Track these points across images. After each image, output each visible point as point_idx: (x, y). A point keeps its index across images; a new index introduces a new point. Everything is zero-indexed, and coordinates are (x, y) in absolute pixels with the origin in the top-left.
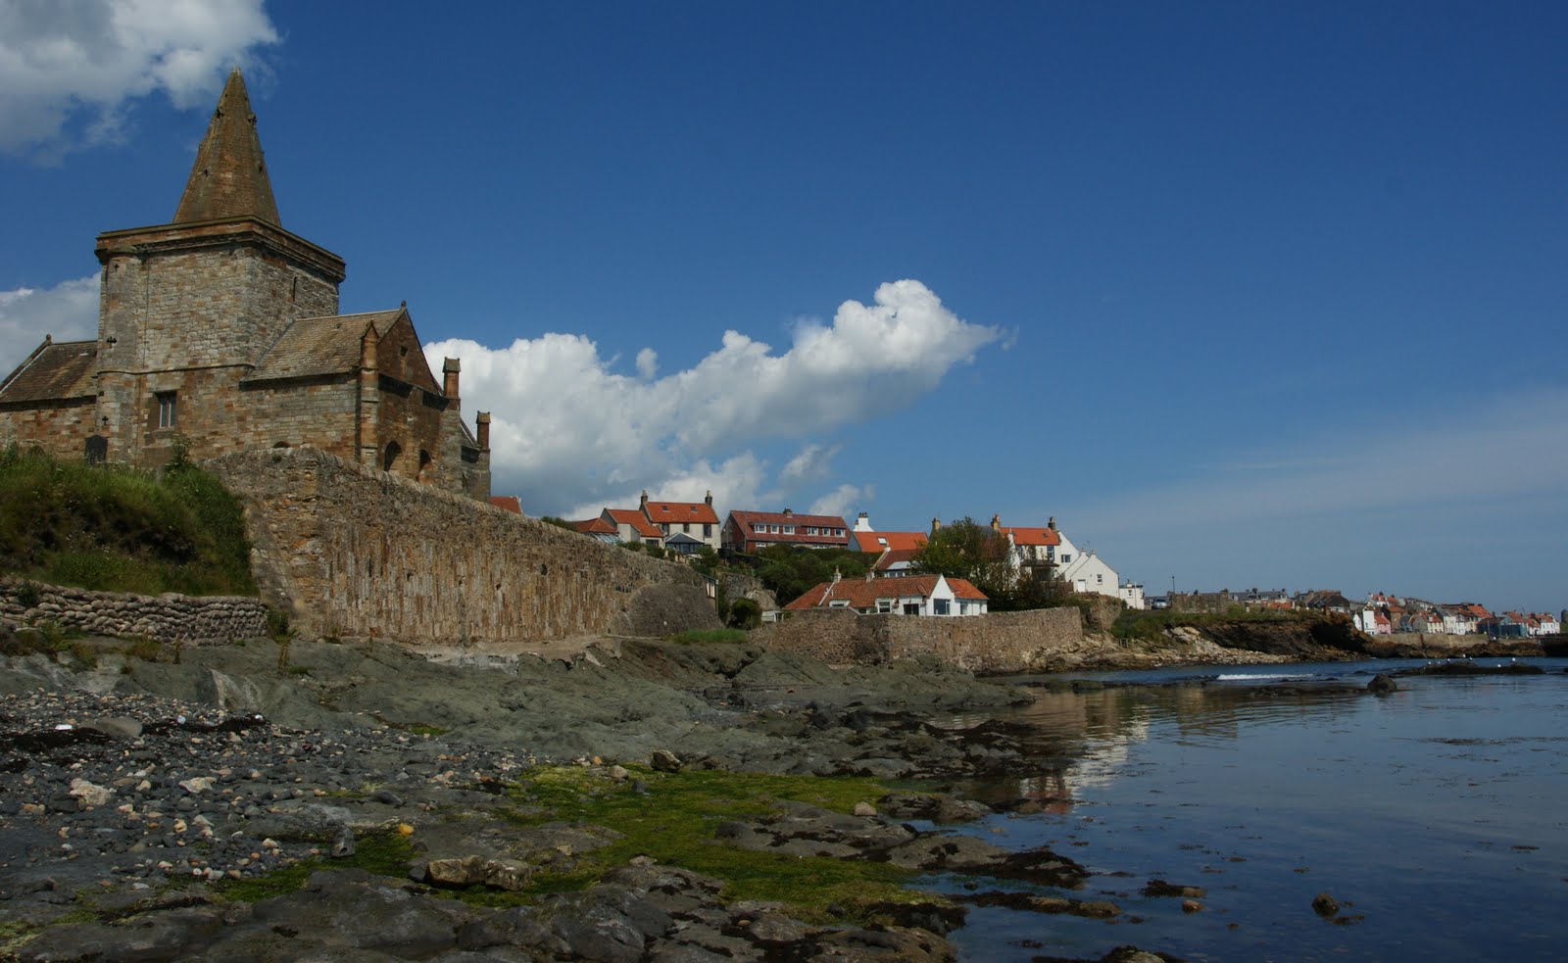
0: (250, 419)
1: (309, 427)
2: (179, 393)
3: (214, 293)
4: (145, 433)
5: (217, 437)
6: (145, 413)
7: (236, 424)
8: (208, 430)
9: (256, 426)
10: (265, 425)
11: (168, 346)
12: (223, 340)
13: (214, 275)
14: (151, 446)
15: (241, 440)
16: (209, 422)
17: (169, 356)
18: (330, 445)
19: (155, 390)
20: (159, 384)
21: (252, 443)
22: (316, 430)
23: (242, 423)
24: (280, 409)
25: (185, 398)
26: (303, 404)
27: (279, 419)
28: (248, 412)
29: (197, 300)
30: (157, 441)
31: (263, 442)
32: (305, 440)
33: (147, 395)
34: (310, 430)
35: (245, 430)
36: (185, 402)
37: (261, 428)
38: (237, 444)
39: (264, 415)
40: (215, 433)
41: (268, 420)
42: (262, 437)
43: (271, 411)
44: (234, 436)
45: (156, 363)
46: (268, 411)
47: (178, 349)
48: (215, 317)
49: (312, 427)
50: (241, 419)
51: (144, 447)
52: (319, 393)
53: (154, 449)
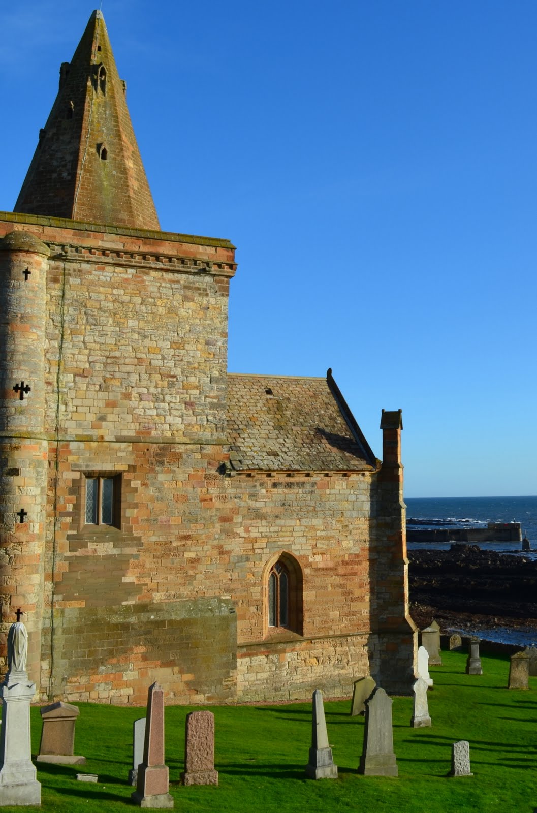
0: (238, 519)
1: (319, 533)
2: (126, 476)
3: (172, 336)
4: (70, 532)
5: (189, 542)
6: (69, 501)
7: (218, 526)
8: (176, 532)
9: (247, 531)
10: (259, 529)
11: (101, 404)
12: (189, 404)
13: (172, 310)
14: (79, 553)
15: (227, 548)
16: (175, 521)
17: (102, 418)
18: (346, 558)
19: (84, 468)
20: (90, 460)
21: (242, 553)
22: (328, 538)
23: (226, 525)
24: (282, 509)
25: (134, 484)
26: (313, 503)
27: (279, 522)
28: (236, 511)
29: (147, 342)
30: (91, 546)
31: (258, 551)
32: (315, 551)
33: (68, 476)
34: (322, 538)
35: (230, 534)
36: (135, 490)
37: (254, 533)
38: (222, 553)
39: (258, 515)
40: (187, 537)
41: (264, 522)
42: (256, 545)
43: (269, 510)
44: (216, 542)
45: (79, 425)
46: (264, 511)
47: (116, 410)
48: (178, 371)
49: (323, 534)
50: (225, 519)
51: (68, 554)
52: (333, 491)
53: (86, 558)
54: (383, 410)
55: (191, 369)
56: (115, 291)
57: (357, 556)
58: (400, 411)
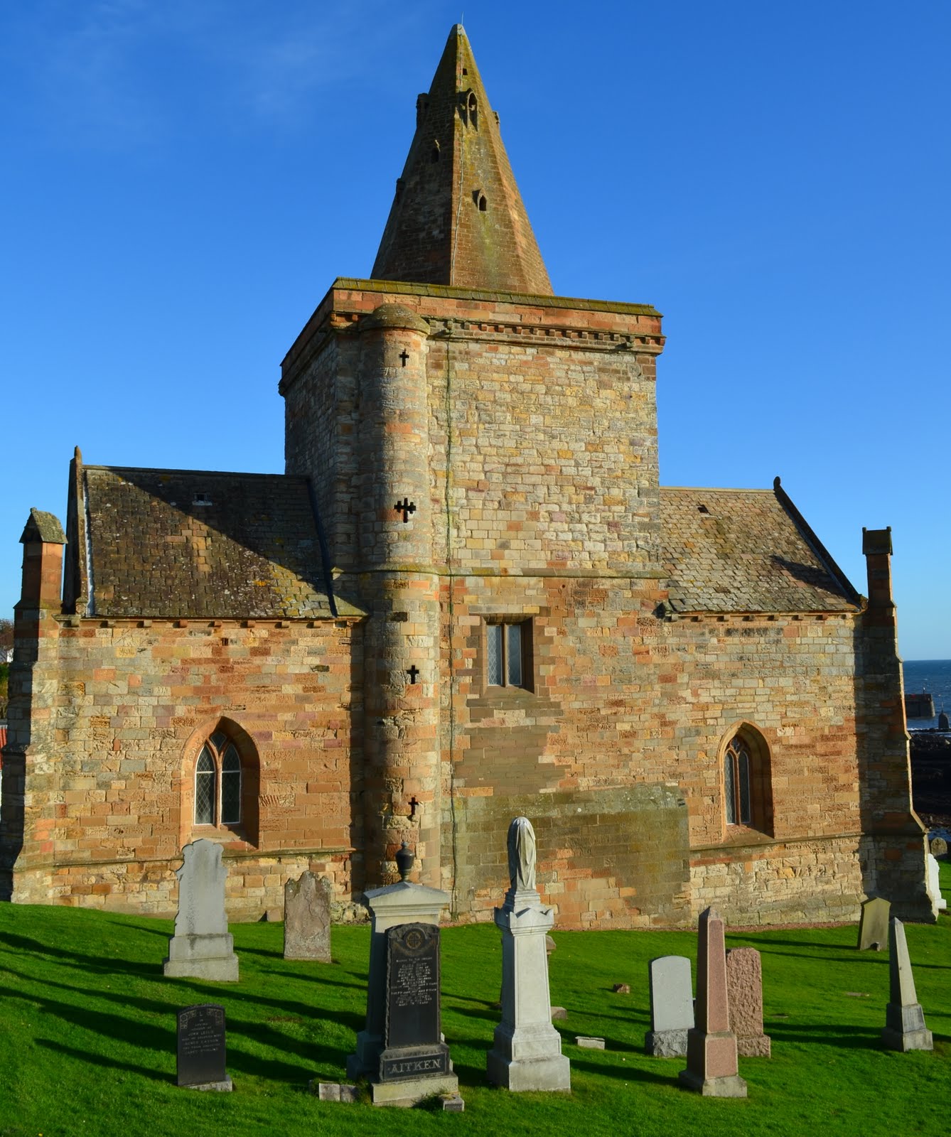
0: (683, 678)
1: (789, 698)
2: (538, 622)
3: (586, 434)
4: (471, 696)
5: (622, 709)
6: (468, 655)
7: (657, 687)
8: (605, 696)
9: (695, 694)
10: (712, 692)
11: (502, 526)
12: (612, 525)
13: (585, 401)
14: (484, 723)
15: (670, 717)
16: (603, 681)
17: (504, 546)
18: (826, 732)
19: (484, 612)
20: (492, 600)
21: (690, 724)
22: (801, 704)
23: (668, 686)
24: (739, 665)
25: (550, 631)
26: (779, 657)
27: (739, 682)
28: (680, 667)
29: (556, 444)
30: (498, 714)
31: (710, 722)
32: (784, 722)
33: (465, 622)
34: (793, 704)
35: (674, 698)
36: (550, 640)
37: (705, 698)
38: (664, 724)
39: (709, 673)
40: (619, 703)
41: (717, 683)
42: (708, 714)
43: (722, 666)
44: (656, 710)
45: (476, 555)
46: (716, 667)
47: (521, 534)
48: (596, 481)
49: (794, 698)
50: (667, 679)
51: (469, 725)
52: (804, 640)
53: (492, 730)
54: (864, 529)
55: (612, 479)
56: (512, 378)
57: (840, 728)
58: (889, 529)
